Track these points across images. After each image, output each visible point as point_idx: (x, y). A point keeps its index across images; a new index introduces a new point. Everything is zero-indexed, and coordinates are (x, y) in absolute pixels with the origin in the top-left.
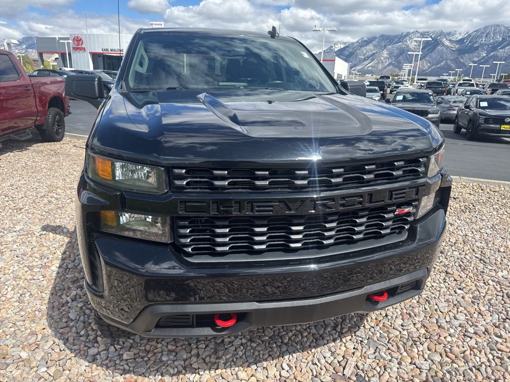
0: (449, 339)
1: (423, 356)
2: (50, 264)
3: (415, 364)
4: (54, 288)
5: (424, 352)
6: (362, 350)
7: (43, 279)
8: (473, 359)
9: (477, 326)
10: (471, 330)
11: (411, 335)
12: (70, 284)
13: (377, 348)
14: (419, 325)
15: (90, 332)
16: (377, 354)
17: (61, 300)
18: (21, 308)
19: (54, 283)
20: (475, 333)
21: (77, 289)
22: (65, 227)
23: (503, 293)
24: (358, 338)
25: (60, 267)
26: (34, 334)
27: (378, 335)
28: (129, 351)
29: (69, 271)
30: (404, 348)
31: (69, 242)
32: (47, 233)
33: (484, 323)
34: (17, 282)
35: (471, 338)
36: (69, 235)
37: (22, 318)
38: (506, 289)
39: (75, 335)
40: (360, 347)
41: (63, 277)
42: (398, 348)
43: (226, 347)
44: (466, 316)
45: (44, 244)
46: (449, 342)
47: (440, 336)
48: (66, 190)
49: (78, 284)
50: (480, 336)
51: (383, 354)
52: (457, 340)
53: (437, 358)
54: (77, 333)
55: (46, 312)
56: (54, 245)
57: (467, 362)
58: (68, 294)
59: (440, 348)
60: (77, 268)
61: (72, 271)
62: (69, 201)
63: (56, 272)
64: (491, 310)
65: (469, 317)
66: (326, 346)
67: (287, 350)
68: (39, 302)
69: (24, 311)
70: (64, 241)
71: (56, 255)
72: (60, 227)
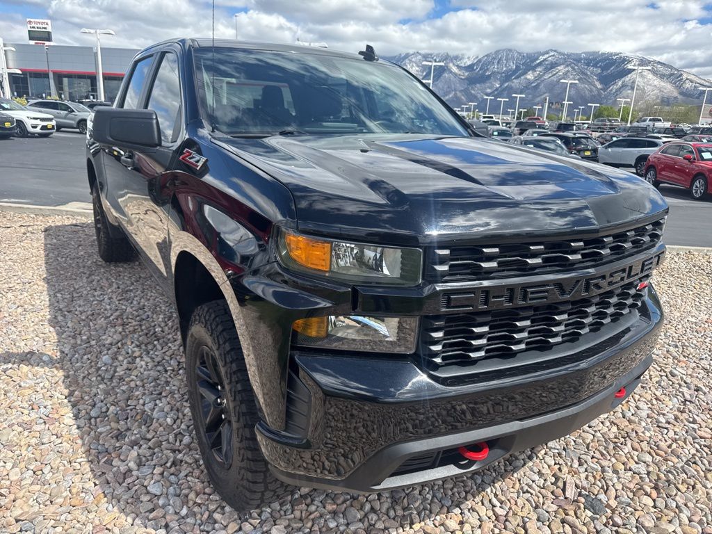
0: (648, 434)
1: (632, 458)
2: (56, 416)
3: (630, 470)
4: (88, 451)
5: (632, 454)
6: (566, 464)
7: (59, 441)
8: (682, 452)
9: (664, 414)
10: (662, 419)
11: (606, 436)
12: (113, 441)
13: (579, 458)
14: (608, 424)
15: (196, 509)
16: (585, 466)
17: (115, 469)
18: (49, 492)
19: (83, 444)
20: (668, 423)
21: (133, 448)
22: (41, 353)
23: (665, 372)
24: (554, 451)
25: (76, 417)
26: (103, 529)
27: (573, 443)
28: (275, 525)
29: (96, 422)
30: (608, 452)
31: (67, 377)
32: (16, 366)
33: (668, 409)
34: (18, 452)
35: (666, 428)
36: (58, 365)
37: (64, 509)
38: (666, 368)
39: (176, 517)
40: (561, 462)
41: (92, 433)
42: (602, 454)
43: (407, 492)
44: (647, 404)
45: (23, 384)
46: (650, 437)
47: (636, 432)
48: (4, 294)
49: (126, 439)
50: (675, 426)
51: (592, 465)
52: (656, 434)
53: (648, 458)
54: (176, 513)
55: (100, 491)
56: (41, 385)
57: (678, 457)
58: (122, 458)
59: (644, 445)
60: (107, 416)
61: (101, 421)
62: (20, 310)
63: (75, 426)
64: (667, 394)
65: (650, 406)
66: (526, 467)
67: (483, 481)
68: (77, 479)
69: (57, 496)
70: (56, 376)
71: (55, 400)
72: (32, 353)
